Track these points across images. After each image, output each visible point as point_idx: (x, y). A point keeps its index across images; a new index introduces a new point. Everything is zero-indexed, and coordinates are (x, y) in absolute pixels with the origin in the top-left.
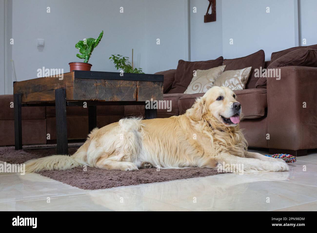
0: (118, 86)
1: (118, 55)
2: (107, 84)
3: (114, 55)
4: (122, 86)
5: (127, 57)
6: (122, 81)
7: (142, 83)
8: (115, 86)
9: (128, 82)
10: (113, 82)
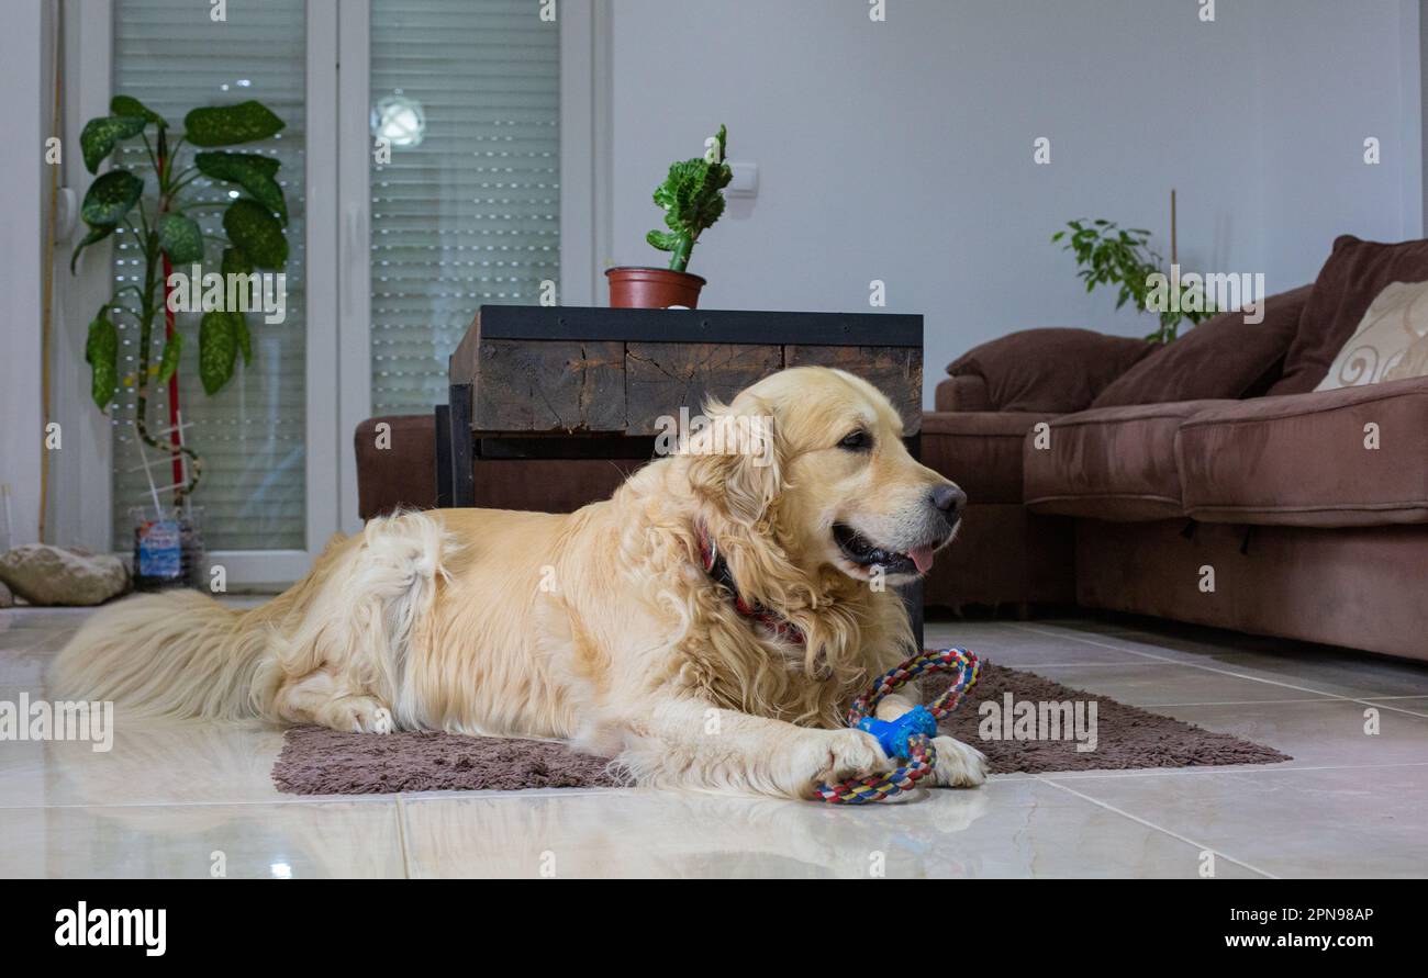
0: (690, 367)
1: (1101, 223)
2: (633, 362)
3: (1081, 223)
4: (705, 367)
5: (1139, 232)
6: (706, 346)
7: (809, 353)
8: (674, 368)
9: (737, 350)
10: (661, 353)
